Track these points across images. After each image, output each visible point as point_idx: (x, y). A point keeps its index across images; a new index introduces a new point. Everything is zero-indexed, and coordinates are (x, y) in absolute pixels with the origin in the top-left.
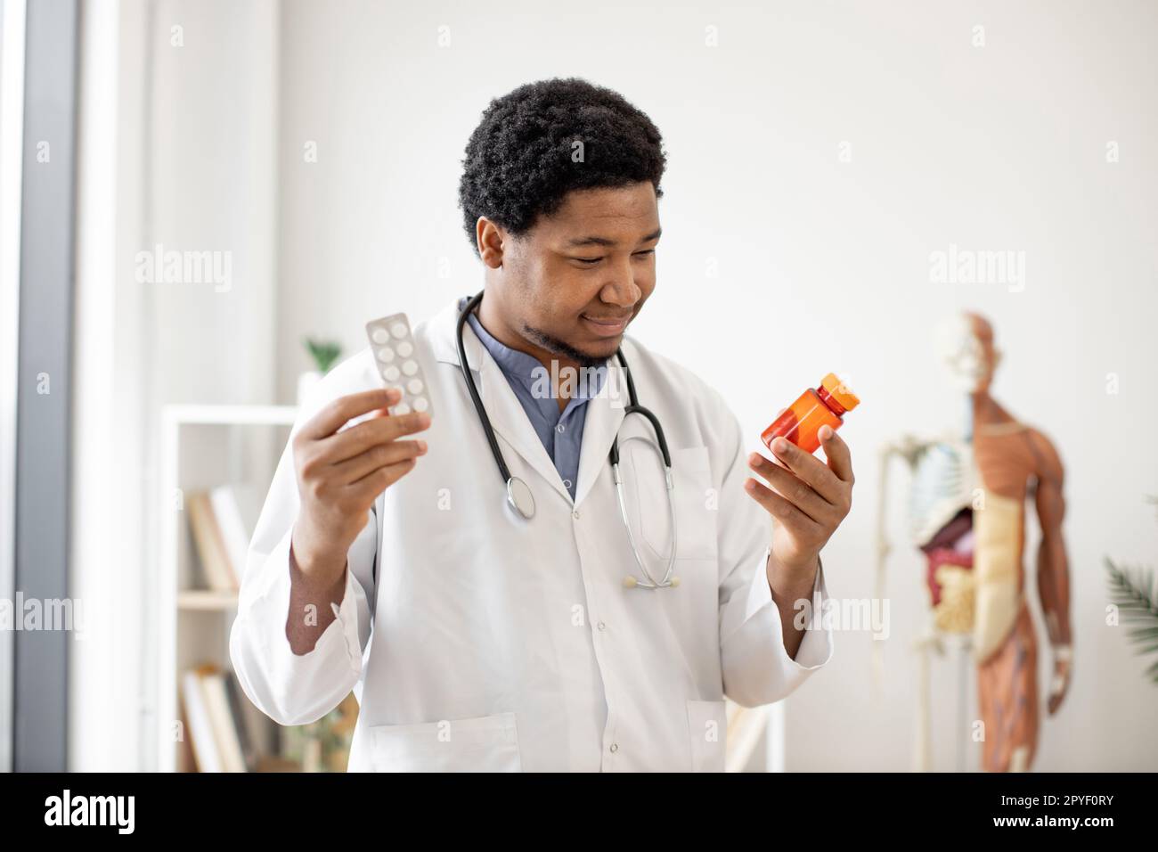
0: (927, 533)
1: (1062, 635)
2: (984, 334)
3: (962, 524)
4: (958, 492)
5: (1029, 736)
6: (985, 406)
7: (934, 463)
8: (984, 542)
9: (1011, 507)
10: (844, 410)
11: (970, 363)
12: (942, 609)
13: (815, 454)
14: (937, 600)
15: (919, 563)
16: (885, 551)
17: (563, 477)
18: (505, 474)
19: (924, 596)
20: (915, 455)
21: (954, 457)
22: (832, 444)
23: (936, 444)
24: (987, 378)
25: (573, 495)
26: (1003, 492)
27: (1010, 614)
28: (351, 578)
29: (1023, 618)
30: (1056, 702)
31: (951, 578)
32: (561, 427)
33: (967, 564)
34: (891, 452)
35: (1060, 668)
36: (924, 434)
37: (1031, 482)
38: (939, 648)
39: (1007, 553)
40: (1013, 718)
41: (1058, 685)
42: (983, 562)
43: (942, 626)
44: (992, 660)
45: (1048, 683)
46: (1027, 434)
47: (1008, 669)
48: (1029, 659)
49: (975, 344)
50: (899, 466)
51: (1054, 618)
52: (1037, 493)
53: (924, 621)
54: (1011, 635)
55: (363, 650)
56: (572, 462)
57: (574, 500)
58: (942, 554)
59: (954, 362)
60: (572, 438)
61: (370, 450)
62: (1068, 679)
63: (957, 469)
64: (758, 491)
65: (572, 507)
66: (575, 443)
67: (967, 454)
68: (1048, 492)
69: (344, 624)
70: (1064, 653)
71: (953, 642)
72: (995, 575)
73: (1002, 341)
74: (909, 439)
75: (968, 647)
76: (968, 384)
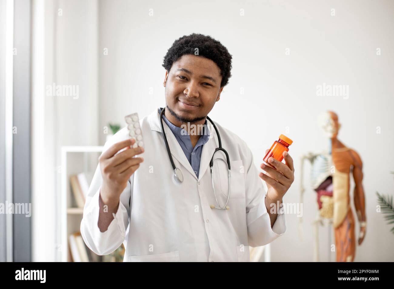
0: (317, 185)
1: (363, 218)
2: (335, 118)
3: (329, 182)
4: (327, 171)
5: (352, 252)
6: (336, 142)
7: (319, 162)
8: (336, 187)
9: (345, 176)
10: (289, 145)
11: (330, 128)
12: (322, 210)
13: (282, 162)
14: (320, 207)
15: (315, 195)
16: (303, 191)
17: (194, 170)
18: (174, 167)
19: (316, 206)
20: (312, 159)
21: (326, 159)
22: (287, 158)
23: (320, 155)
24: (336, 133)
25: (198, 176)
26: (342, 171)
27: (345, 212)
28: (121, 204)
29: (350, 212)
30: (361, 240)
31: (325, 200)
32: (193, 153)
33: (331, 195)
34: (305, 158)
35: (362, 229)
36: (315, 152)
37: (351, 167)
38: (322, 223)
39: (344, 191)
40: (347, 246)
41: (362, 235)
42: (336, 194)
43: (322, 216)
44: (340, 227)
45: (358, 234)
46: (350, 151)
47: (345, 230)
48: (352, 226)
49: (332, 121)
50: (307, 163)
51: (360, 212)
52: (354, 171)
53: (316, 214)
54: (345, 218)
55: (126, 229)
56: (197, 165)
57: (198, 178)
58: (322, 192)
59: (325, 128)
60: (197, 157)
61: (126, 160)
62: (365, 233)
63: (327, 163)
64: (264, 177)
65: (197, 181)
66: (198, 159)
67: (330, 158)
68: (357, 170)
69: (117, 221)
70: (363, 224)
71: (326, 221)
72: (340, 199)
73: (341, 120)
74: (310, 154)
75: (331, 223)
76: (330, 135)
